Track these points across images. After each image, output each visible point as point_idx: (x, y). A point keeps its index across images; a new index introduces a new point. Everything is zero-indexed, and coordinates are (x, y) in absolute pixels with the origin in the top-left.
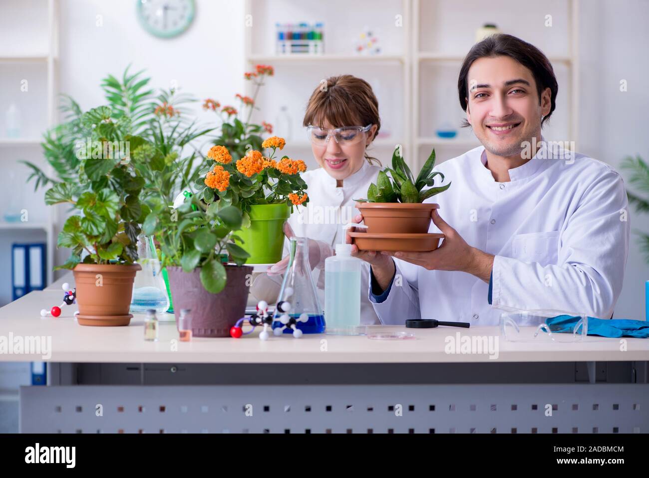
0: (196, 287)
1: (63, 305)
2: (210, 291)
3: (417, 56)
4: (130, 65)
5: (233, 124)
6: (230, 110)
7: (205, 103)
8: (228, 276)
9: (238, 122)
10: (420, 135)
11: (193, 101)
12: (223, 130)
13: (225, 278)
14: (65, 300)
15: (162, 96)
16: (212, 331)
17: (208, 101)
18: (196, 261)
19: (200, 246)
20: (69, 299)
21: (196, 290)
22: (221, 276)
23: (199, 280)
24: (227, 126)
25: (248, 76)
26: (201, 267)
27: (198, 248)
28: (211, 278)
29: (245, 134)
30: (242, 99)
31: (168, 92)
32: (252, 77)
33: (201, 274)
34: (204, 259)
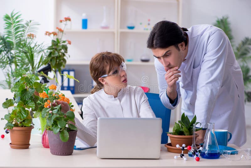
0: (58, 138)
2: (63, 141)
4: (14, 10)
5: (55, 40)
6: (54, 33)
7: (45, 33)
9: (57, 39)
10: (121, 28)
11: (38, 24)
12: (52, 43)
13: (68, 137)
15: (27, 23)
17: (47, 32)
18: (58, 130)
19: (60, 126)
20: (7, 132)
21: (58, 139)
22: (67, 136)
23: (59, 137)
24: (53, 41)
25: (61, 21)
26: (60, 131)
27: (59, 126)
28: (63, 137)
29: (60, 44)
30: (59, 29)
31: (29, 21)
32: (63, 22)
33: (60, 135)
34: (61, 129)
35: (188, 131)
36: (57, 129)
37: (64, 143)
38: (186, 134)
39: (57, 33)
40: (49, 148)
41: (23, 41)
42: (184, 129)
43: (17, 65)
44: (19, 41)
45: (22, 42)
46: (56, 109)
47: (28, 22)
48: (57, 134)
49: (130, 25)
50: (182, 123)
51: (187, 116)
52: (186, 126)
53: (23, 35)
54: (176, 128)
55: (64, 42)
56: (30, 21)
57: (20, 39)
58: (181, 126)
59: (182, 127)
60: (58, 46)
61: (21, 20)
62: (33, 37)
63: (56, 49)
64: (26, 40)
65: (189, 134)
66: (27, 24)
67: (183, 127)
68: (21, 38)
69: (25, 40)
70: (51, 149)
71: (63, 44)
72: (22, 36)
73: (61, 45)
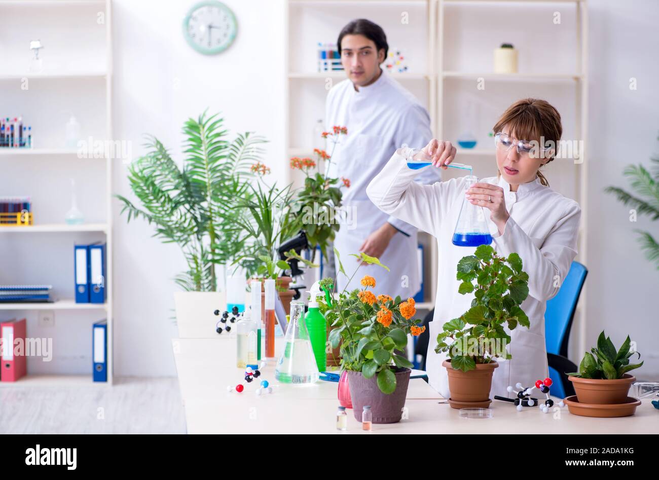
0: (372, 387)
1: (244, 383)
2: (385, 392)
3: (442, 74)
4: (208, 109)
5: (314, 178)
6: (309, 163)
8: (397, 382)
9: (319, 176)
13: (395, 382)
14: (246, 379)
15: (238, 138)
16: (383, 419)
18: (374, 370)
19: (378, 360)
20: (249, 378)
21: (371, 389)
22: (393, 381)
23: (376, 384)
24: (309, 180)
25: (325, 135)
26: (377, 373)
27: (376, 362)
28: (385, 383)
29: (324, 186)
30: (319, 153)
31: (244, 135)
32: (329, 136)
33: (378, 380)
34: (379, 367)
35: (614, 370)
36: (371, 367)
37: (386, 396)
38: (609, 376)
39: (316, 162)
40: (351, 408)
41: (229, 180)
42: (606, 366)
43: (215, 236)
44: (219, 179)
45: (227, 183)
46: (369, 325)
47: (241, 135)
48: (371, 378)
49: (465, 139)
50: (602, 353)
51: (608, 338)
52: (608, 359)
53: (229, 166)
54: (588, 365)
55: (334, 181)
56: (247, 134)
57: (223, 175)
58: (599, 360)
59: (600, 363)
60: (320, 191)
61: (225, 131)
62: (264, 171)
63: (316, 198)
64: (238, 178)
65: (615, 376)
66: (240, 142)
67: (603, 361)
68: (224, 172)
69: (236, 177)
70: (355, 411)
71: (332, 186)
72: (228, 169)
73: (326, 188)
